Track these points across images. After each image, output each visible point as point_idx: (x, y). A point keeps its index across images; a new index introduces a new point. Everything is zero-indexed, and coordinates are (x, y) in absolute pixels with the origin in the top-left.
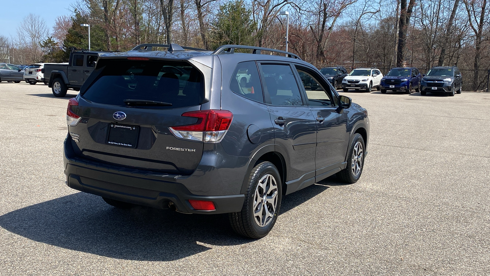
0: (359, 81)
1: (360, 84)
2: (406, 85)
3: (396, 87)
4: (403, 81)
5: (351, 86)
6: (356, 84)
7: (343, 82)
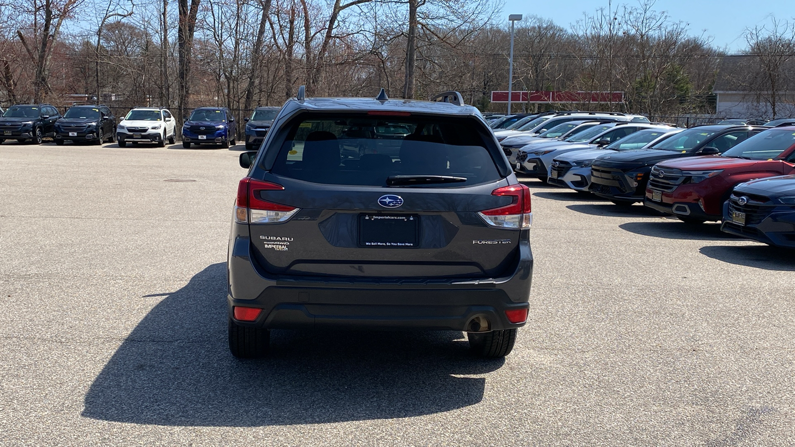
0: (147, 129)
1: (149, 134)
2: (223, 135)
3: (208, 138)
4: (219, 129)
5: (134, 137)
6: (143, 134)
7: (118, 130)
